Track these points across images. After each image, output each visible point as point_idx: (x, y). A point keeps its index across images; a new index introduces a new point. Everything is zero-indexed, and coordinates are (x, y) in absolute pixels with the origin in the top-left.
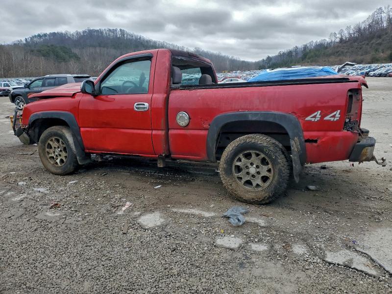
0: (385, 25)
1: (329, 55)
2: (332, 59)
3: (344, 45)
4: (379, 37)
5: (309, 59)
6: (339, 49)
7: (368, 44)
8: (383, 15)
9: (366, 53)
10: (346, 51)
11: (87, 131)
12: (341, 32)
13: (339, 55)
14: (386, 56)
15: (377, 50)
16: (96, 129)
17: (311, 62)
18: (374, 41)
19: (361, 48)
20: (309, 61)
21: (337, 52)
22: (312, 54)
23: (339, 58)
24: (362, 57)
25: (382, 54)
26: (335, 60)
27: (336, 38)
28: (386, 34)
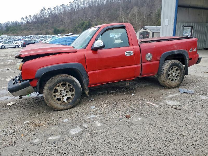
0: (48, 16)
1: (23, 30)
2: (25, 32)
3: (30, 24)
4: (46, 22)
5: (11, 31)
6: (28, 27)
7: (42, 25)
8: (46, 11)
9: (43, 30)
10: (32, 28)
11: (94, 73)
12: (27, 17)
13: (29, 30)
14: (52, 31)
15: (47, 28)
16: (99, 71)
17: (13, 33)
18: (44, 24)
19: (39, 27)
20: (12, 32)
21: (27, 28)
22: (12, 28)
23: (29, 32)
24: (41, 31)
25: (50, 30)
26: (27, 33)
27: (25, 20)
28: (49, 21)
